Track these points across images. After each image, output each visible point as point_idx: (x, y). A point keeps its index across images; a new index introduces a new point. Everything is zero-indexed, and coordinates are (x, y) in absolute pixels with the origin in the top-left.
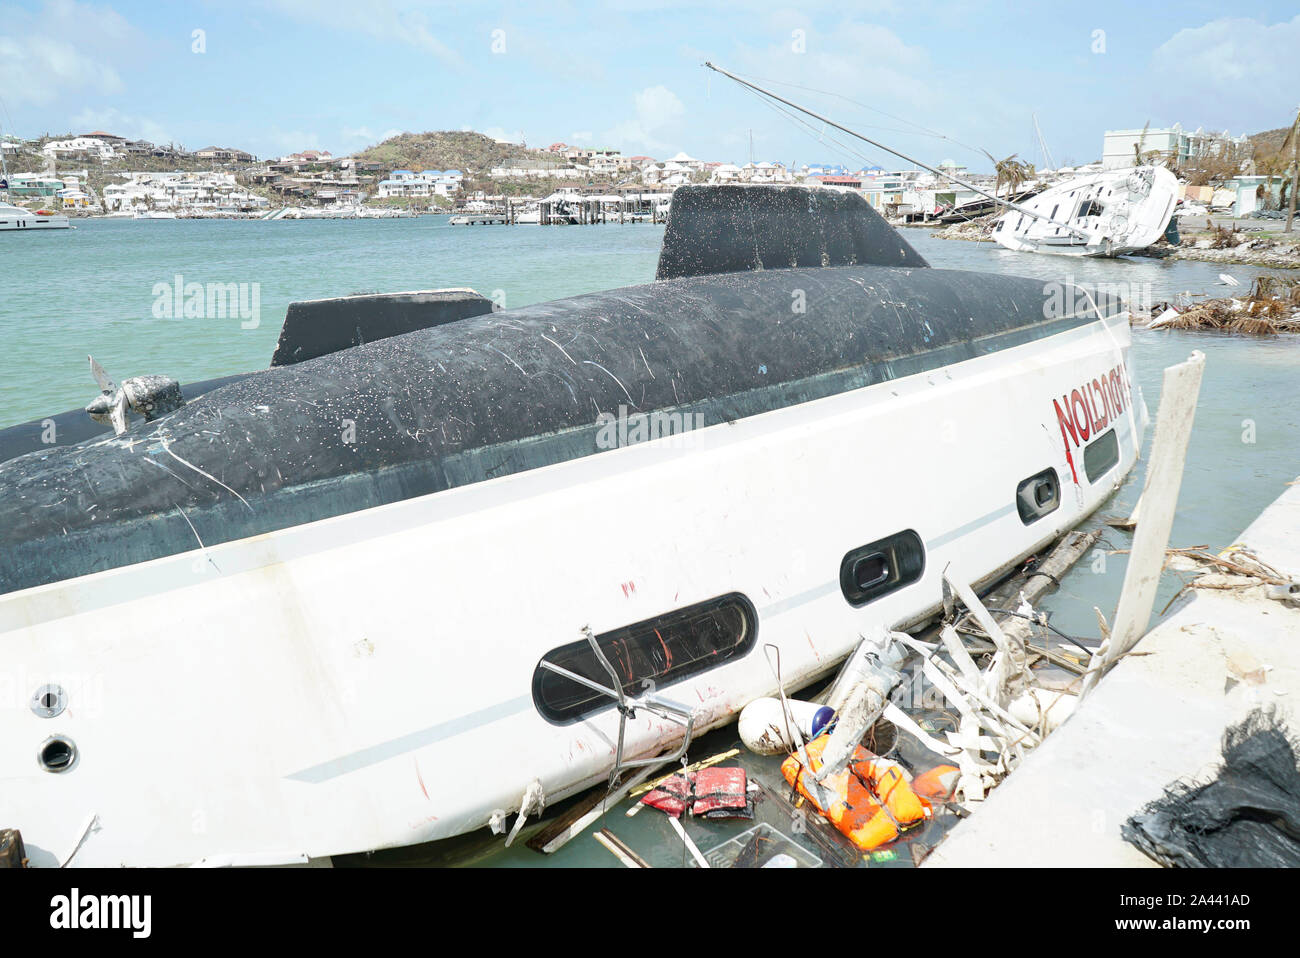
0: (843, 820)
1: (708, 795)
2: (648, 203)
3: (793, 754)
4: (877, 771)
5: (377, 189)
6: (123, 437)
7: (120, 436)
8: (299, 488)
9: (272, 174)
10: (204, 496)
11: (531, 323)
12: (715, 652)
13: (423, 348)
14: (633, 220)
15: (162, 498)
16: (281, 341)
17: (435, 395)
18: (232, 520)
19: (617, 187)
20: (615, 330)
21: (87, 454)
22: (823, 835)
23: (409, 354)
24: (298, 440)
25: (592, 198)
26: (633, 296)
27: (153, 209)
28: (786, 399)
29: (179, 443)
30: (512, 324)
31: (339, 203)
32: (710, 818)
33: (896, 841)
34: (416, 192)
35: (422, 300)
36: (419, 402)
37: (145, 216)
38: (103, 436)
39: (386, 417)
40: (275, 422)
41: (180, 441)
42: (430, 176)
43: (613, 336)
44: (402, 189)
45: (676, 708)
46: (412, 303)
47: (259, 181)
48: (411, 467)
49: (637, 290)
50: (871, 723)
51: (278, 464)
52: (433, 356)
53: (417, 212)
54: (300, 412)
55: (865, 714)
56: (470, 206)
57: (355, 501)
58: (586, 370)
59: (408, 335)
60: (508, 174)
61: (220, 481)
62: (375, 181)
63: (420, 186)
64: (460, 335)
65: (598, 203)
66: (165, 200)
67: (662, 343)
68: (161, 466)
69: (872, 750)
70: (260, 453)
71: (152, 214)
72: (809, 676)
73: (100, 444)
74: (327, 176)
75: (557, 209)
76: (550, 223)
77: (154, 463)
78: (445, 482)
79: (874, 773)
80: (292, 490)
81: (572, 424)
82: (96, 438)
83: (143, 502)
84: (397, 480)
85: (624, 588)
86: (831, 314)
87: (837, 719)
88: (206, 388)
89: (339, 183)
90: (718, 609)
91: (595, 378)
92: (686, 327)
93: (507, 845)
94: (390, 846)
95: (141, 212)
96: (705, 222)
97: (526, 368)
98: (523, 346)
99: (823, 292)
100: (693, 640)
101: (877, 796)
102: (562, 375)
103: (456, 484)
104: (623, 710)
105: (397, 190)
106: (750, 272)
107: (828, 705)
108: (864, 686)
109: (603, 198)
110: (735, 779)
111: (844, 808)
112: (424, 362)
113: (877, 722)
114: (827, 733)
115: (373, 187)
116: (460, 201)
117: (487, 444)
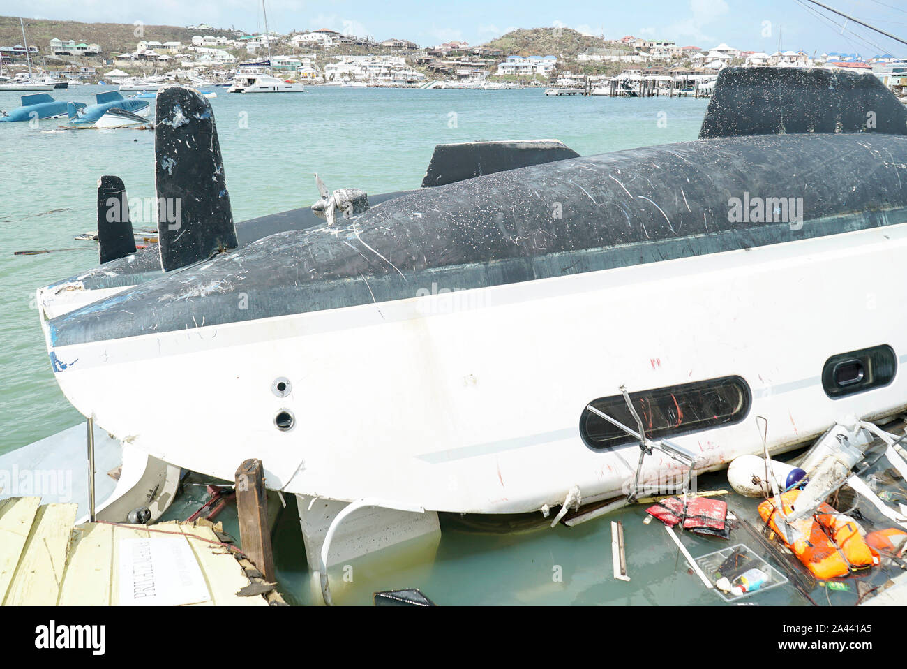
0: (805, 553)
1: (696, 516)
2: (693, 82)
3: (770, 499)
4: (836, 523)
5: (497, 69)
6: (332, 227)
7: (329, 228)
8: (437, 270)
9: (429, 57)
10: (378, 269)
11: (603, 166)
12: (716, 417)
13: (526, 180)
14: (680, 95)
15: (353, 269)
16: (429, 171)
17: (531, 213)
18: (394, 287)
19: (670, 69)
20: (664, 175)
21: (311, 236)
22: (787, 561)
23: (516, 183)
24: (439, 237)
25: (650, 78)
26: (681, 150)
27: (354, 80)
28: (793, 235)
29: (365, 234)
30: (589, 166)
31: (471, 78)
32: (696, 532)
33: (846, 577)
34: (524, 72)
35: (524, 146)
36: (520, 217)
37: (349, 84)
38: (320, 226)
39: (497, 226)
40: (425, 224)
41: (366, 232)
42: (534, 60)
43: (662, 178)
44: (513, 69)
45: (684, 453)
46: (517, 149)
47: (420, 62)
48: (511, 262)
49: (683, 145)
50: (837, 487)
51: (425, 252)
52: (531, 186)
53: (522, 86)
54: (441, 219)
55: (832, 479)
56: (560, 82)
57: (472, 282)
58: (640, 203)
59: (515, 170)
60: (589, 59)
61: (388, 260)
62: (496, 63)
63: (527, 67)
64: (552, 173)
65: (654, 81)
66: (361, 75)
67: (700, 186)
68: (353, 247)
69: (834, 508)
70: (414, 244)
71: (353, 84)
72: (787, 445)
73: (317, 230)
74: (464, 59)
75: (623, 85)
76: (617, 95)
77: (349, 245)
78: (533, 274)
79: (834, 524)
80: (432, 270)
81: (626, 241)
82: (316, 226)
83: (341, 270)
84: (500, 270)
85: (652, 362)
86: (839, 171)
87: (808, 479)
88: (382, 198)
89: (472, 64)
90: (721, 386)
91: (646, 209)
92: (719, 175)
93: (553, 525)
94: (475, 512)
95: (346, 82)
96: (742, 96)
97: (597, 199)
98: (595, 183)
99: (834, 153)
100: (699, 406)
101: (835, 541)
102: (622, 205)
103: (540, 277)
104: (643, 448)
105: (510, 69)
106: (774, 135)
107: (801, 468)
108: (834, 459)
109: (658, 78)
110: (718, 509)
111: (807, 545)
112: (525, 190)
113: (841, 487)
114: (798, 488)
115: (494, 67)
116: (553, 78)
117: (564, 250)
